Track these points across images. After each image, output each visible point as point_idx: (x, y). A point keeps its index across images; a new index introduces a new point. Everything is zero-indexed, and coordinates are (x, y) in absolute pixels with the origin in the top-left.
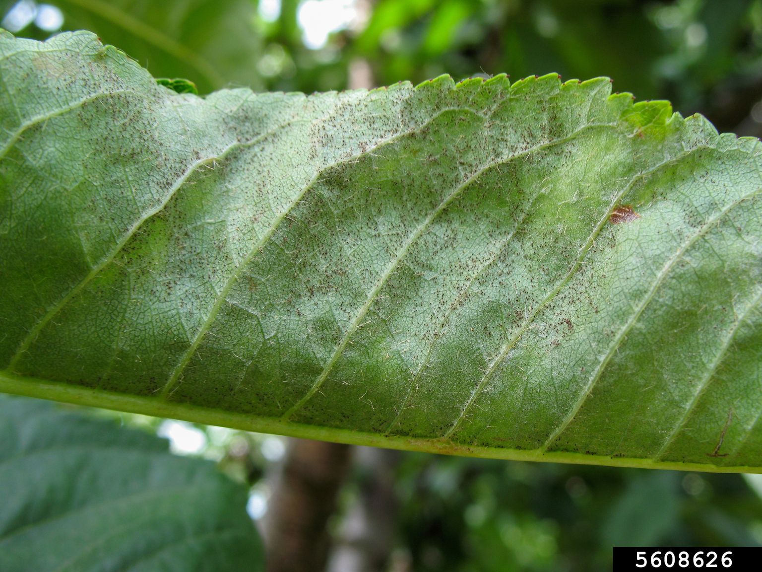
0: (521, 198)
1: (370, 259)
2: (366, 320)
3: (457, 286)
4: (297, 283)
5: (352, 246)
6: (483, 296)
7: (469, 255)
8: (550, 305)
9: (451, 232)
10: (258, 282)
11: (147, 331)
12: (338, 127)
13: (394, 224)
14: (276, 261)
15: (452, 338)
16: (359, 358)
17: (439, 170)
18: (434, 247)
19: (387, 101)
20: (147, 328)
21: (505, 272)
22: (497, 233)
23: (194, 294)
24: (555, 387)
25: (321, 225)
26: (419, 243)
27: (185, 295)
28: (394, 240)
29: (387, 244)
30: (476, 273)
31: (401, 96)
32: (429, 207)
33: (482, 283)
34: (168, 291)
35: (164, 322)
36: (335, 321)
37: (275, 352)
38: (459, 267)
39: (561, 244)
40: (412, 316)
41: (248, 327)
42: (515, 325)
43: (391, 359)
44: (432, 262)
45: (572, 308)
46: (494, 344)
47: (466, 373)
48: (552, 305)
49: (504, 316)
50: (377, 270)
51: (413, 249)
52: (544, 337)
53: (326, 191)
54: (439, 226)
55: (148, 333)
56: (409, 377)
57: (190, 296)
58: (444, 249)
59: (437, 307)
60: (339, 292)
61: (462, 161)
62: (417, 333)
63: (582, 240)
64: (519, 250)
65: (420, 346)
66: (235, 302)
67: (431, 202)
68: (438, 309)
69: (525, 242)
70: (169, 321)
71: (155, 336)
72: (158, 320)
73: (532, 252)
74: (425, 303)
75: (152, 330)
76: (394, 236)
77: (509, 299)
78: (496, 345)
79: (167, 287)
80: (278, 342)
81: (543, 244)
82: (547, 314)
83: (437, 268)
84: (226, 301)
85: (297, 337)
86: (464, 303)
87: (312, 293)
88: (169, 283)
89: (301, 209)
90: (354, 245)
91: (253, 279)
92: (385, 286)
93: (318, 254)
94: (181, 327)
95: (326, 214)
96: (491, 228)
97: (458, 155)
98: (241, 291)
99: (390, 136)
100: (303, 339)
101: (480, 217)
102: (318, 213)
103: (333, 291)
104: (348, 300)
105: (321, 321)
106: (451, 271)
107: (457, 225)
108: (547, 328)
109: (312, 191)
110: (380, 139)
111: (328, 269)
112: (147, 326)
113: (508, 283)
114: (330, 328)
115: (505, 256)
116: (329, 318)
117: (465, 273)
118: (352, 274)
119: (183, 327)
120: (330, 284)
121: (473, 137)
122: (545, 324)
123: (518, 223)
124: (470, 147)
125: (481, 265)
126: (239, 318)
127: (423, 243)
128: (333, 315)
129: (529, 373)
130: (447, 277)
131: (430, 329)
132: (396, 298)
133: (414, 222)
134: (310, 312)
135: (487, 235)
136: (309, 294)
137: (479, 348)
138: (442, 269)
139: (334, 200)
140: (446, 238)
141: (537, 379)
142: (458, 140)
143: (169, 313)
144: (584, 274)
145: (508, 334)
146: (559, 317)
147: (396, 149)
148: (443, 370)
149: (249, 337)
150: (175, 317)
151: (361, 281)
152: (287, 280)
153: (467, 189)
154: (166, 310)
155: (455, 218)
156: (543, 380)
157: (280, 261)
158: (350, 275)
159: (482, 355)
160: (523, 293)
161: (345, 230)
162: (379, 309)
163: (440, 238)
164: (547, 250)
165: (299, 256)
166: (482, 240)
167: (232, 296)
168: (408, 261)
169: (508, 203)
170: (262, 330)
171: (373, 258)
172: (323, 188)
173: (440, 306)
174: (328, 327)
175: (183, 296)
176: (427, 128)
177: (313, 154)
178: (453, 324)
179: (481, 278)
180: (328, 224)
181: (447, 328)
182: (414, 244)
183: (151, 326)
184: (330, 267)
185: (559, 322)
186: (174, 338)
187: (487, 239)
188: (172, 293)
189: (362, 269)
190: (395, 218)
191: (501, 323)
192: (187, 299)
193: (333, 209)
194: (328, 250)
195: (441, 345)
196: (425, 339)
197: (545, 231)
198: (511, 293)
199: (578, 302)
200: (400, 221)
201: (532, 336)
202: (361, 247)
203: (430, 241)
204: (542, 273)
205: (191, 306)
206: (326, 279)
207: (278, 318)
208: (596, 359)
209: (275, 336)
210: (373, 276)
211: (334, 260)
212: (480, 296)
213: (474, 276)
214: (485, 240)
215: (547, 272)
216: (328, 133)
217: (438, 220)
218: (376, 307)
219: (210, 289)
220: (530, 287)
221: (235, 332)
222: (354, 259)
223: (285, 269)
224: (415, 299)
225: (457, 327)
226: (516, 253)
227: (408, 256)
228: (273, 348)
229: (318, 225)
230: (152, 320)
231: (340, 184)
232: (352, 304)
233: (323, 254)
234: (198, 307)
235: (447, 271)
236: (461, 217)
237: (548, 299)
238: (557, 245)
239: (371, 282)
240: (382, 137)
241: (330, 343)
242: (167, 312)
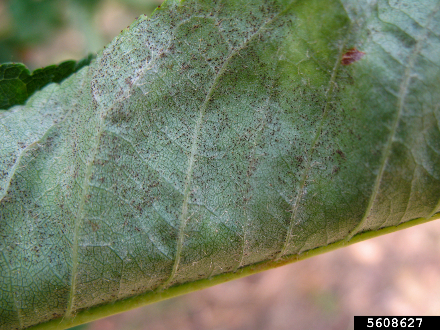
0: (266, 70)
1: (172, 164)
2: (190, 213)
3: (245, 156)
4: (126, 208)
5: (154, 160)
6: (268, 157)
7: (244, 128)
8: (319, 143)
9: (222, 115)
10: (97, 221)
11: (34, 290)
12: (106, 75)
13: (178, 128)
14: (103, 200)
15: (258, 198)
16: (197, 242)
17: (194, 72)
18: (214, 132)
19: (132, 37)
20: (32, 288)
21: (275, 130)
22: (257, 102)
23: (57, 249)
24: (347, 203)
25: (124, 156)
26: (203, 134)
27: (50, 252)
28: (183, 140)
29: (179, 146)
30: (255, 140)
31: (141, 29)
32: (197, 102)
33: (263, 147)
34: (37, 254)
35: (43, 279)
36: (167, 224)
37: (134, 265)
38: (239, 140)
39: (309, 94)
40: (221, 192)
41: (105, 257)
42: (300, 167)
43: (220, 231)
44: (218, 144)
45: (337, 139)
46: (290, 189)
47: (278, 218)
48: (321, 143)
49: (289, 165)
50: (181, 170)
51: (200, 141)
52: (325, 169)
53: (116, 129)
54: (212, 113)
55: (35, 291)
56: (238, 239)
57: (55, 252)
58: (222, 130)
59: (237, 177)
60: (160, 199)
61: (209, 58)
62: (230, 203)
63: (325, 85)
64: (279, 109)
65: (237, 212)
66: (87, 244)
67: (198, 99)
68: (239, 179)
69: (280, 101)
70: (46, 277)
71: (41, 292)
72: (38, 279)
73: (290, 107)
74: (226, 178)
75: (36, 288)
76: (182, 138)
77: (288, 150)
78: (292, 188)
79: (35, 251)
80: (132, 257)
81: (295, 98)
82: (319, 150)
83: (224, 147)
84: (80, 247)
85: (145, 247)
86: (256, 167)
87: (141, 210)
88: (36, 247)
89: (103, 152)
90: (155, 158)
91: (92, 221)
92: (192, 181)
93: (132, 178)
94: (57, 278)
95: (124, 146)
96: (251, 100)
97: (204, 55)
98: (87, 234)
99: (147, 64)
100: (150, 247)
101: (239, 95)
102: (118, 148)
103: (155, 201)
104: (169, 203)
105: (157, 228)
106: (235, 145)
107: (224, 108)
108: (324, 161)
109: (105, 134)
110: (140, 70)
111: (145, 186)
112: (32, 286)
113: (281, 138)
114: (166, 230)
115: (270, 117)
116: (162, 224)
117: (247, 144)
118: (164, 183)
119: (58, 278)
120: (151, 197)
121: (210, 36)
122: (322, 159)
123: (270, 89)
124: (211, 45)
125: (255, 133)
126: (95, 253)
127: (205, 132)
128: (164, 220)
129: (324, 199)
130: (235, 151)
131: (238, 196)
132: (204, 184)
133: (192, 119)
134: (146, 225)
135: (250, 106)
136: (139, 211)
137: (281, 197)
138: (228, 146)
139: (126, 133)
140: (221, 121)
141: (331, 202)
142: (199, 44)
143: (44, 271)
144: (336, 110)
145: (297, 176)
146: (329, 150)
147: (156, 71)
148: (261, 223)
149: (110, 263)
150: (49, 272)
151: (173, 185)
152: (118, 209)
153: (221, 79)
154: (41, 269)
155: (221, 104)
156: (336, 201)
157: (106, 198)
158: (163, 184)
159: (285, 200)
160: (295, 141)
161: (144, 150)
162: (196, 200)
163: (216, 123)
164: (300, 102)
165: (118, 187)
166: (248, 112)
167: (83, 241)
168: (201, 152)
169: (257, 77)
170: (116, 254)
171: (174, 162)
172: (113, 127)
173: (239, 176)
174: (164, 230)
175: (49, 254)
176: (173, 44)
177: (95, 105)
178: (255, 186)
179: (260, 142)
180: (129, 152)
181: (251, 192)
182: (199, 137)
183: (34, 286)
184: (145, 183)
185: (332, 154)
186: (55, 288)
187: (252, 109)
188: (40, 254)
189: (170, 175)
190: (177, 123)
191: (288, 170)
192: (53, 254)
193: (127, 140)
194: (138, 172)
195: (252, 206)
196: (238, 205)
197: (293, 88)
198: (287, 145)
199: (340, 134)
200: (181, 124)
201: (316, 172)
202: (161, 158)
203: (210, 129)
204: (304, 120)
205: (58, 259)
206: (147, 194)
207: (125, 241)
208: (372, 174)
209: (128, 254)
210: (180, 176)
211: (146, 177)
212: (266, 157)
213: (254, 143)
214: (250, 111)
215: (306, 118)
216: (100, 84)
217: (209, 109)
218: (193, 199)
219: (66, 241)
220: (298, 135)
221: (98, 265)
222: (160, 169)
223: (112, 202)
224: (217, 178)
225: (258, 188)
226: (277, 112)
227: (199, 148)
228: (132, 263)
229: (122, 157)
230: (33, 281)
231: (124, 119)
232: (174, 205)
233: (136, 176)
234: (63, 257)
235: (233, 146)
236: (225, 100)
237: (316, 138)
238: (306, 95)
239: (181, 182)
240: (141, 67)
241: (171, 240)
242: (42, 271)
